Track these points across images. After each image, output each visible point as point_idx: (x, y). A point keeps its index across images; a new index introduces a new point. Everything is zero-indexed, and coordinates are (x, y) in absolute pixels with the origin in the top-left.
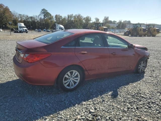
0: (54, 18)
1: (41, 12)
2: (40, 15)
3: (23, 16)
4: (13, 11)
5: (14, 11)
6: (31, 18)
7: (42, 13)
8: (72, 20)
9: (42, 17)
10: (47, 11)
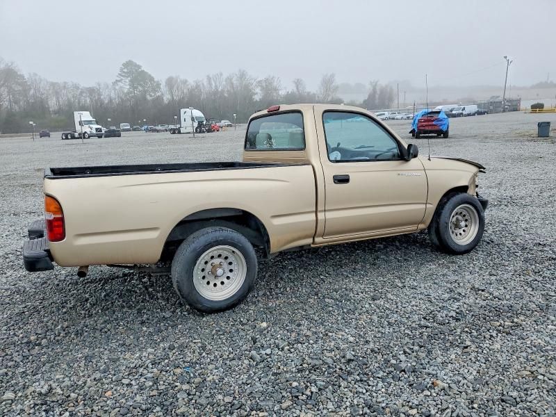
0: (162, 86)
1: (121, 70)
2: (119, 81)
3: (65, 87)
4: (30, 74)
5: (35, 74)
6: (91, 91)
7: (123, 76)
8: (220, 90)
9: (125, 86)
10: (139, 67)
